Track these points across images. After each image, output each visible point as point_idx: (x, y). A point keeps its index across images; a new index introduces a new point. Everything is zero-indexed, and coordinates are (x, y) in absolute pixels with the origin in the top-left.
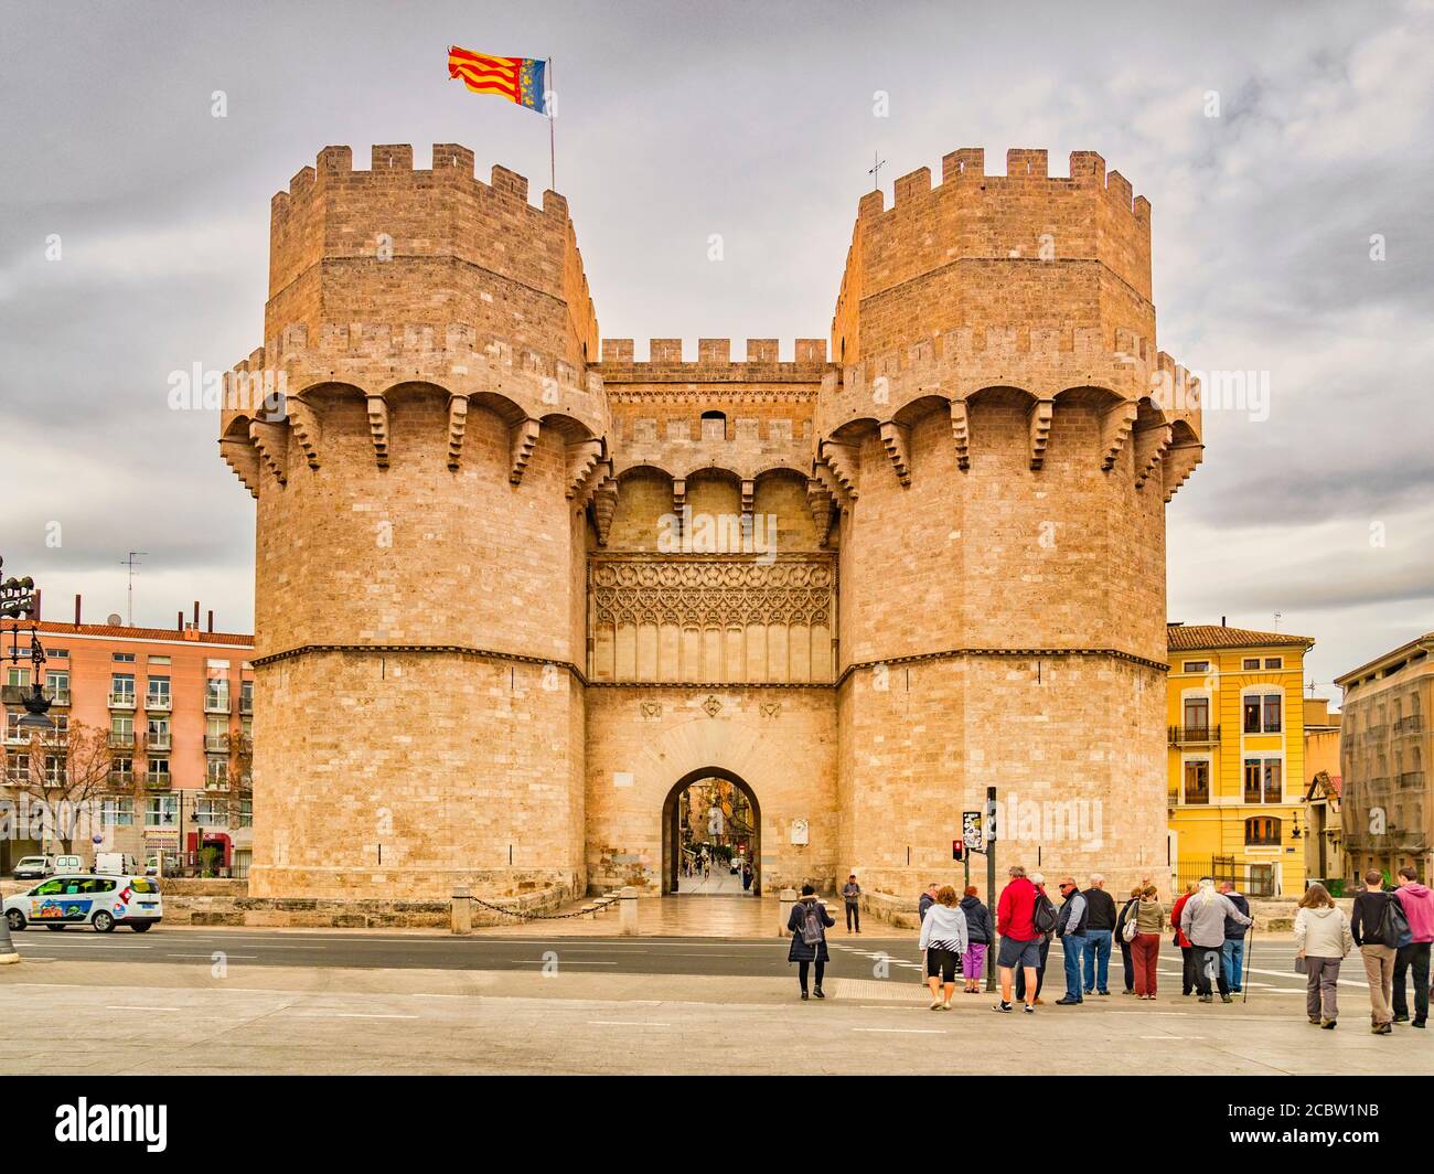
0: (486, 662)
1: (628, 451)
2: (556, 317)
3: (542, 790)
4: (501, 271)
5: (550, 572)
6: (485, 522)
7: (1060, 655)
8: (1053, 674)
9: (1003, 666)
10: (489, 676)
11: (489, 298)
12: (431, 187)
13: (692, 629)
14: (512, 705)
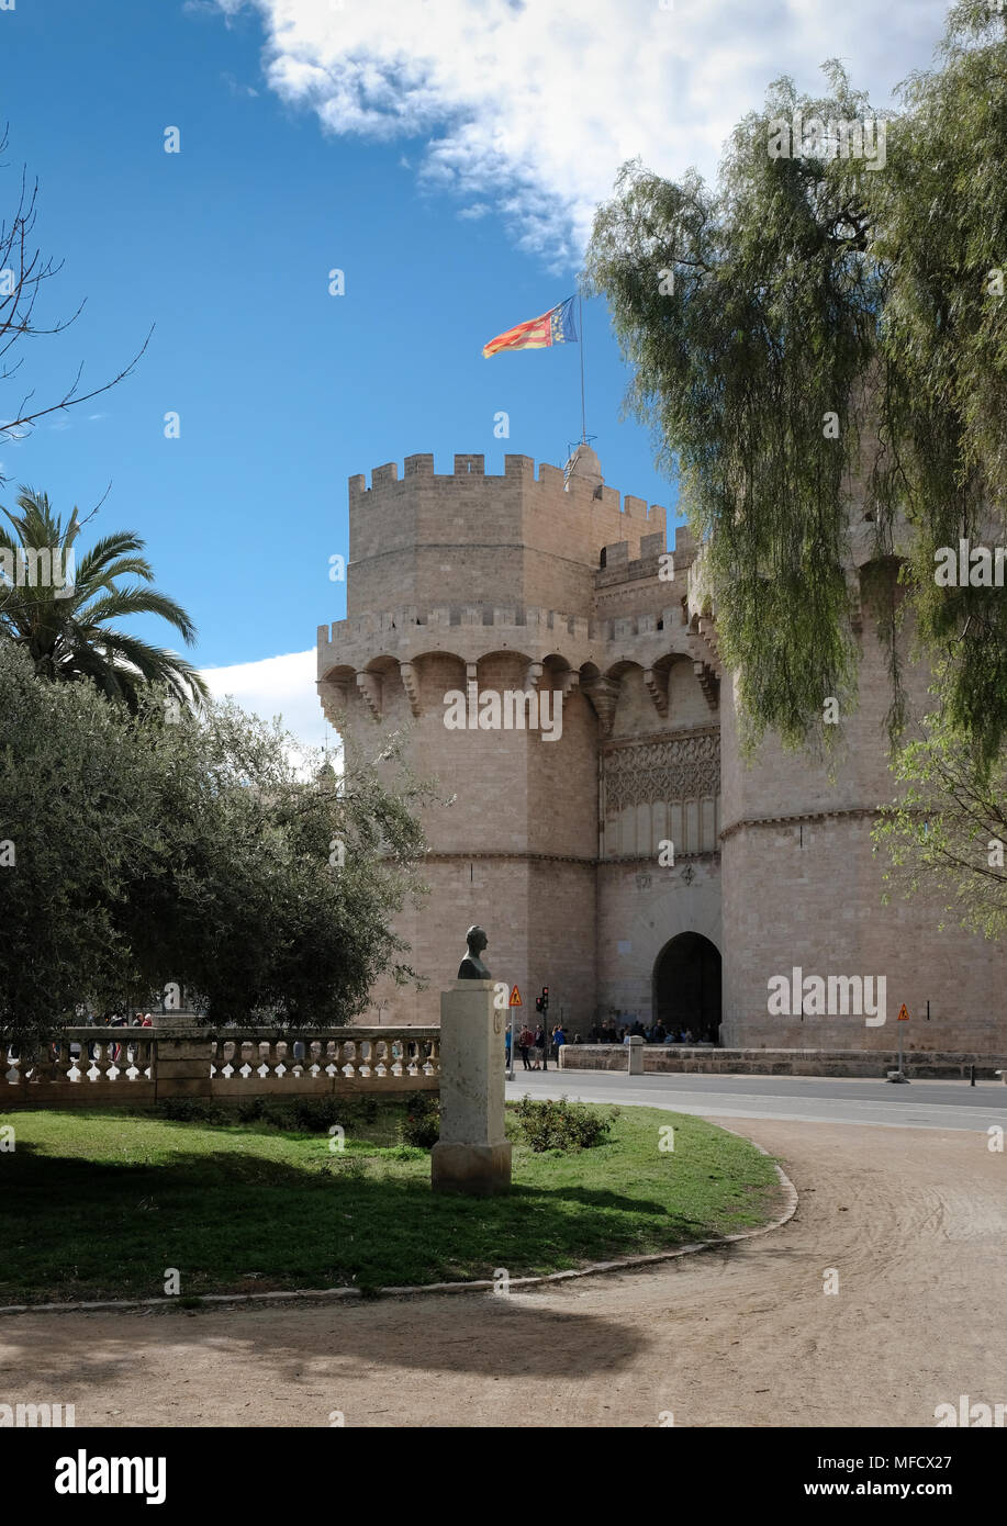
0: (448, 862)
1: (612, 649)
2: (512, 561)
3: (501, 962)
4: (461, 540)
5: (507, 779)
6: (444, 751)
7: (817, 819)
8: (813, 837)
9: (773, 833)
10: (452, 872)
11: (448, 568)
12: (403, 493)
13: (677, 804)
14: (472, 894)
